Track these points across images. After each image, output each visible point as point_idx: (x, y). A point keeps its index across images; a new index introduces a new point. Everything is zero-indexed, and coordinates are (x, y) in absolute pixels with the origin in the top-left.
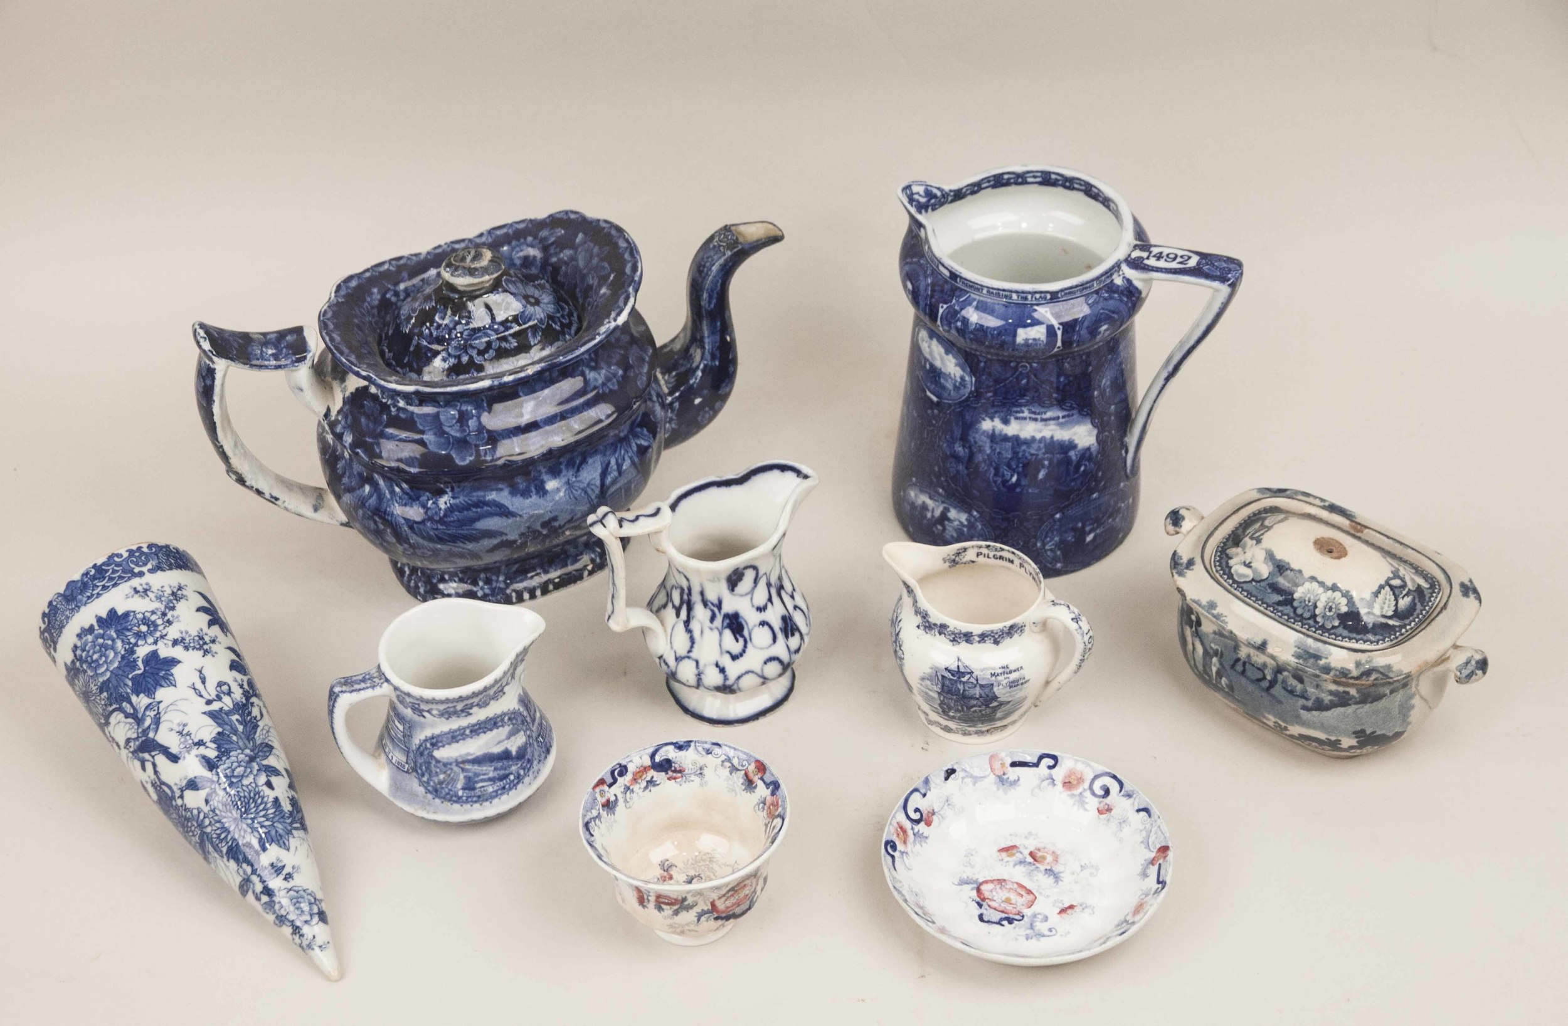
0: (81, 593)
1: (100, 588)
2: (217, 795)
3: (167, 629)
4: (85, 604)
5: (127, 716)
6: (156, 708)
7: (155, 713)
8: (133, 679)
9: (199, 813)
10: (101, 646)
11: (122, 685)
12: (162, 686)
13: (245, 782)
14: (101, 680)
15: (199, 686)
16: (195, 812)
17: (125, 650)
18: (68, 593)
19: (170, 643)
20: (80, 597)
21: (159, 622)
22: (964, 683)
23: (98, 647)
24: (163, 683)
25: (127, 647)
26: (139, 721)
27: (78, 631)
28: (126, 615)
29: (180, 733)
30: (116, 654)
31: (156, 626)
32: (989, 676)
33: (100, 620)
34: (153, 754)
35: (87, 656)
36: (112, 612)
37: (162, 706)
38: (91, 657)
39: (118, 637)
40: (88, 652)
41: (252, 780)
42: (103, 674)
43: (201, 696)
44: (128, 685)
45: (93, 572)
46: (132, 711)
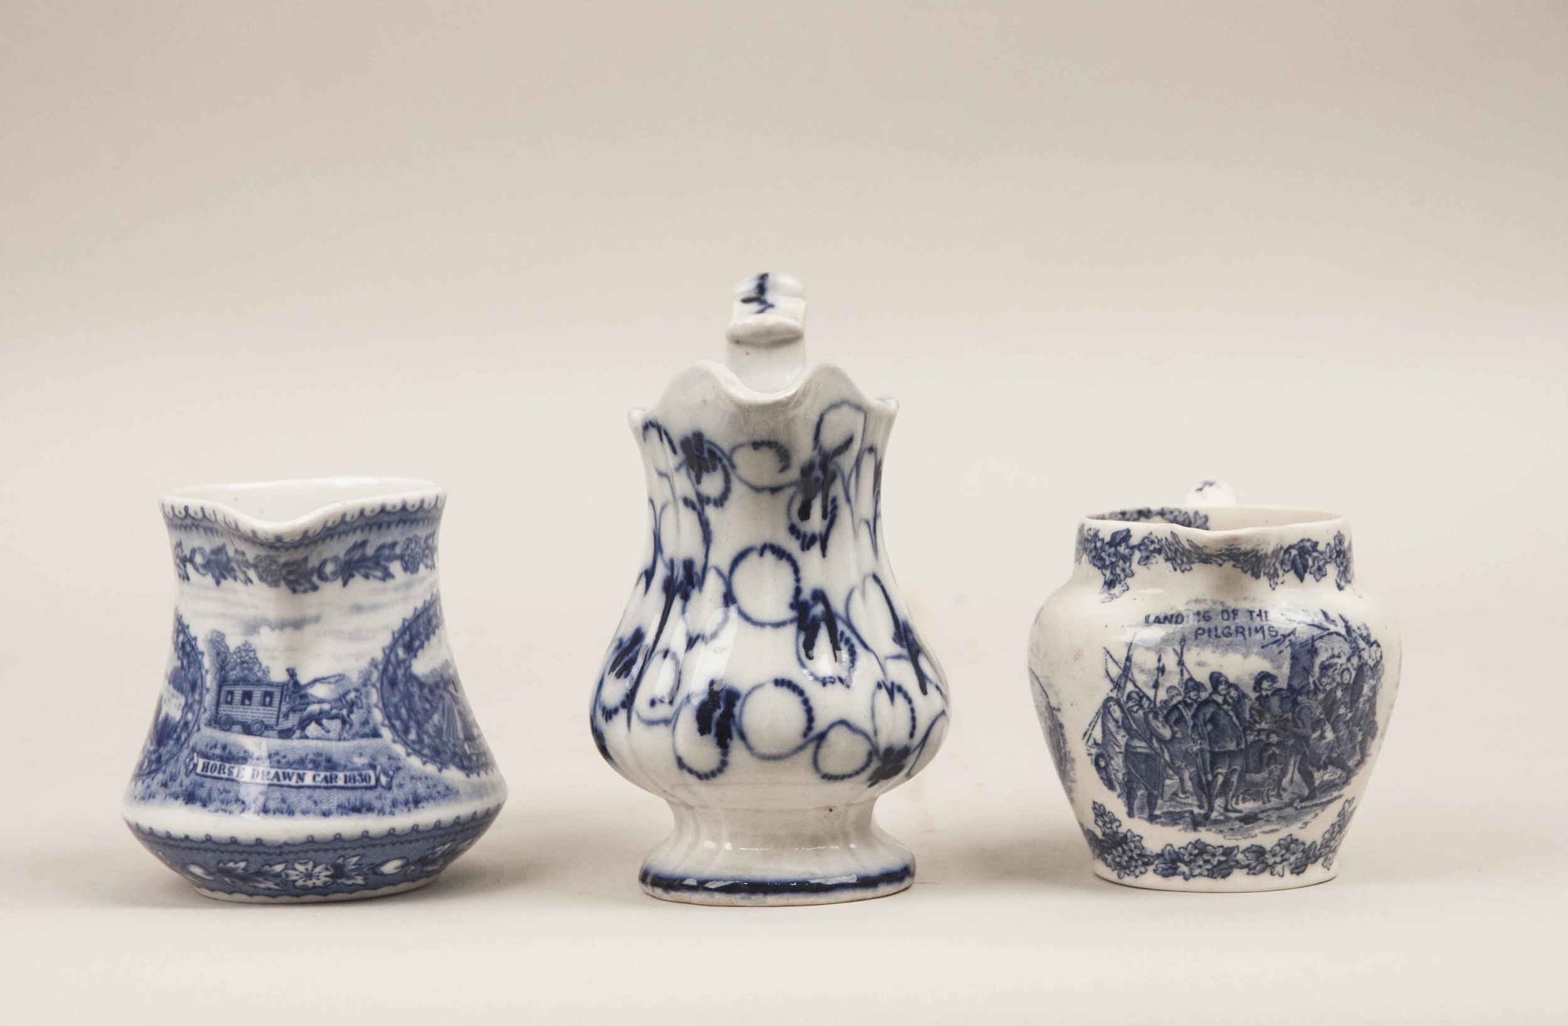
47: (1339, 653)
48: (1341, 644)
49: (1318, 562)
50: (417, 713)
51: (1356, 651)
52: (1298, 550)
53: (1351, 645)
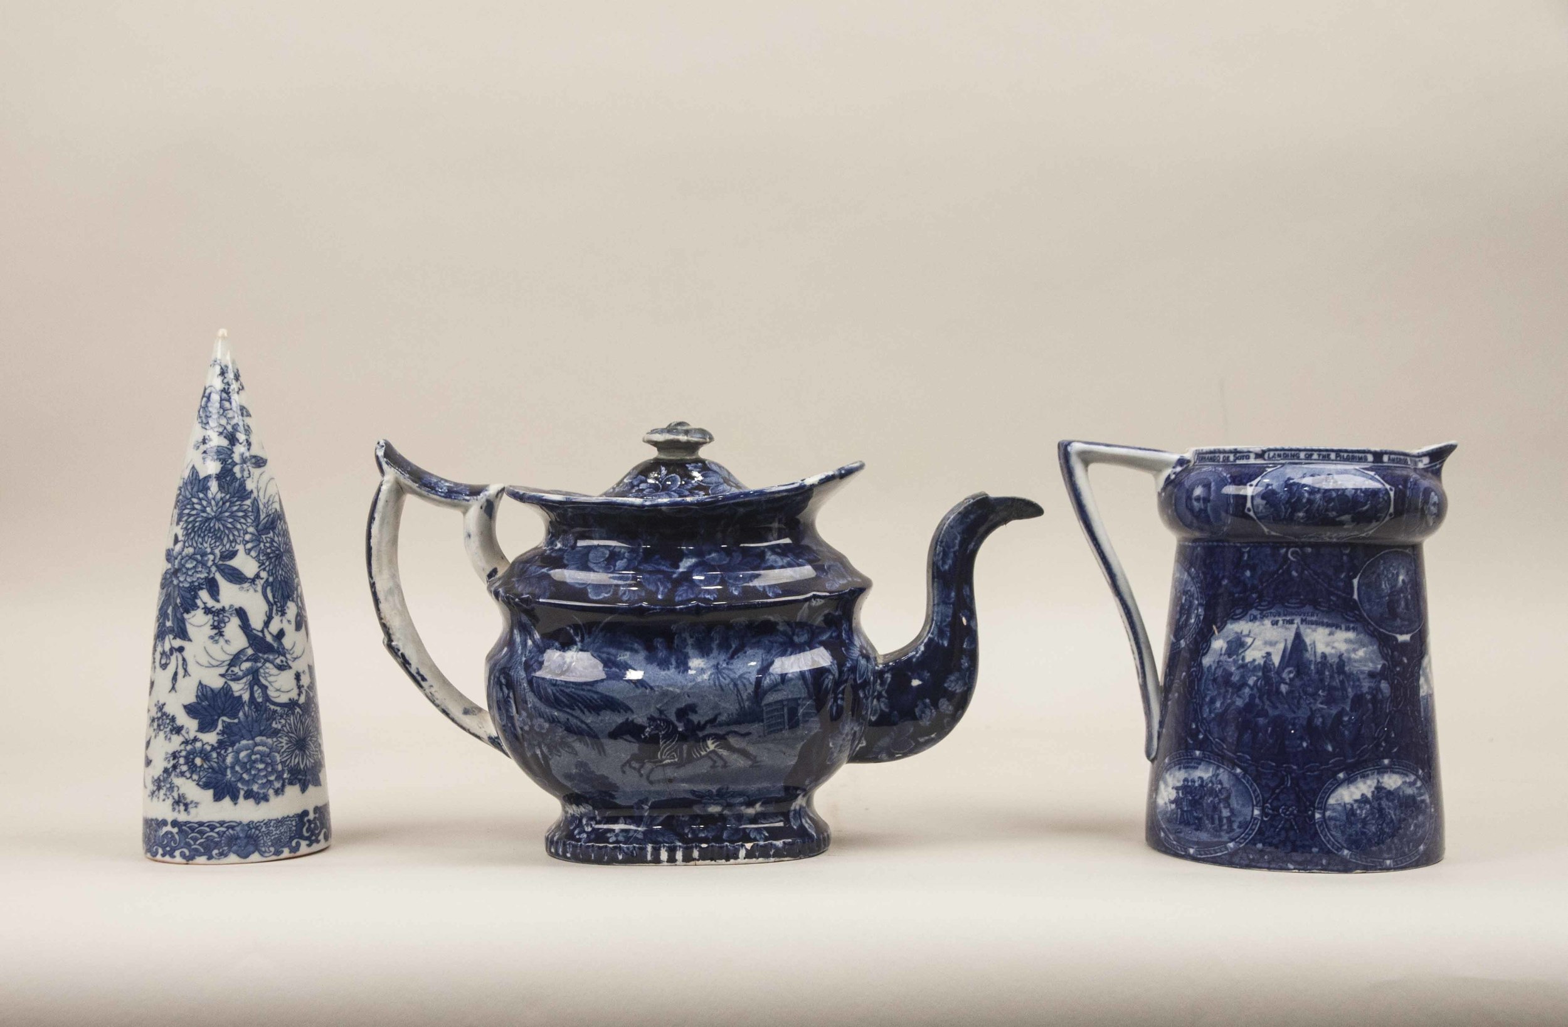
0: (237, 838)
1: (217, 830)
2: (222, 553)
3: (179, 749)
4: (240, 823)
5: (264, 688)
6: (230, 672)
7: (233, 668)
8: (235, 716)
9: (250, 550)
10: (248, 771)
11: (250, 719)
12: (212, 690)
13: (191, 550)
14: (270, 741)
15: (181, 672)
16: (253, 553)
17: (226, 750)
18: (252, 848)
19: (183, 732)
20: (241, 835)
21: (182, 761)
23: (253, 772)
24: (209, 692)
25: (223, 752)
26: (254, 673)
27: (263, 804)
28: (206, 786)
29: (221, 634)
30: (238, 753)
31: (186, 757)
33: (235, 799)
34: (260, 634)
35: (271, 773)
36: (218, 797)
37: (222, 670)
38: (265, 769)
39: (226, 768)
40: (265, 776)
41: (186, 550)
42: (264, 744)
43: (184, 660)
44: (245, 714)
45: (215, 852)
46: (256, 688)
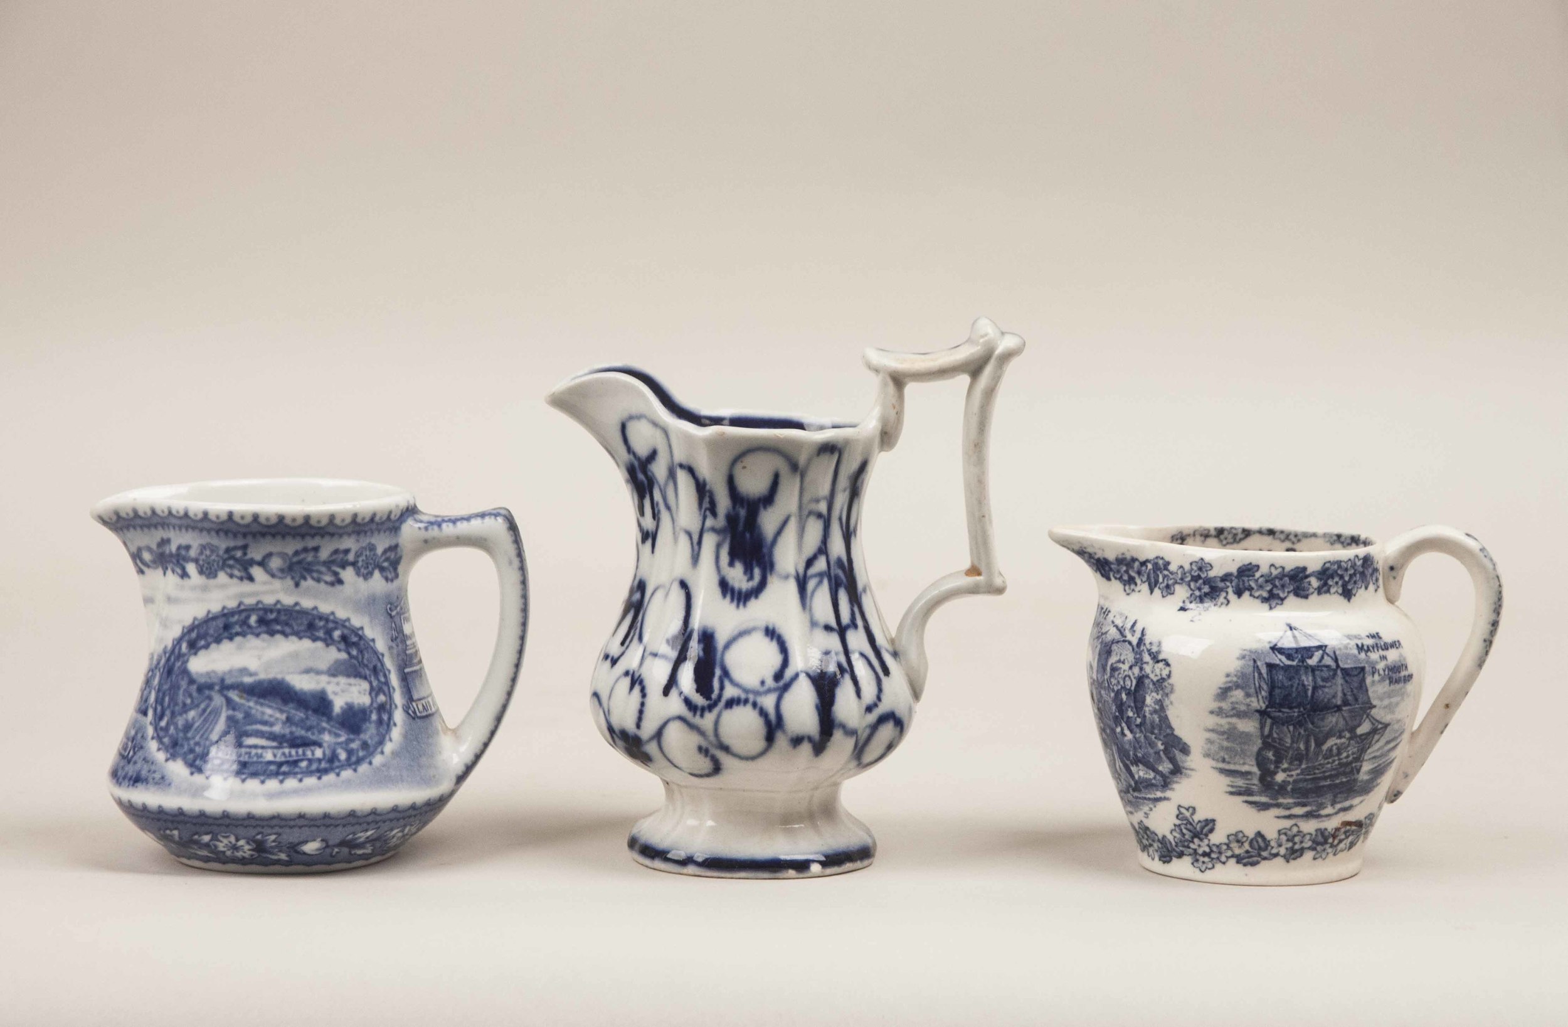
22: (1313, 669)
32: (1355, 651)
47: (1124, 660)
48: (1127, 653)
49: (1167, 580)
50: (176, 704)
51: (1139, 662)
52: (1153, 565)
53: (1136, 655)
